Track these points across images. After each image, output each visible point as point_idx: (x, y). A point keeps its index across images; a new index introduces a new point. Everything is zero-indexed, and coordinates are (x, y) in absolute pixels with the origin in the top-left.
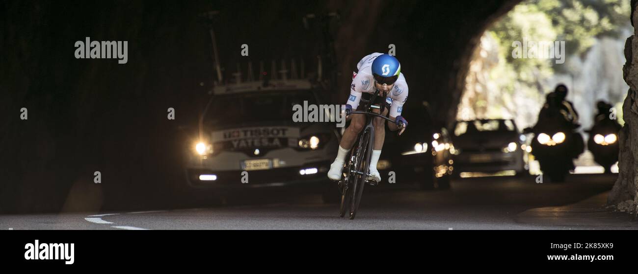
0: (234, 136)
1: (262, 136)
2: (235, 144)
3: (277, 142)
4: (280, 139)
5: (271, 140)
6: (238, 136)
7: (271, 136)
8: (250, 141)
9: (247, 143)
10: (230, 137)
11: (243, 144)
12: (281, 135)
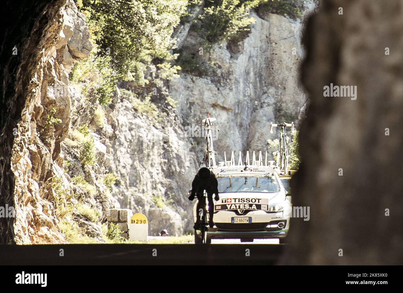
0: (228, 202)
1: (245, 203)
2: (229, 207)
3: (254, 207)
4: (256, 205)
5: (251, 205)
6: (231, 202)
7: (251, 203)
8: (238, 206)
9: (236, 206)
10: (225, 202)
11: (233, 207)
12: (257, 203)
